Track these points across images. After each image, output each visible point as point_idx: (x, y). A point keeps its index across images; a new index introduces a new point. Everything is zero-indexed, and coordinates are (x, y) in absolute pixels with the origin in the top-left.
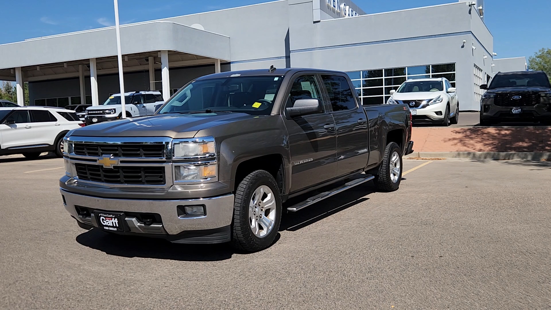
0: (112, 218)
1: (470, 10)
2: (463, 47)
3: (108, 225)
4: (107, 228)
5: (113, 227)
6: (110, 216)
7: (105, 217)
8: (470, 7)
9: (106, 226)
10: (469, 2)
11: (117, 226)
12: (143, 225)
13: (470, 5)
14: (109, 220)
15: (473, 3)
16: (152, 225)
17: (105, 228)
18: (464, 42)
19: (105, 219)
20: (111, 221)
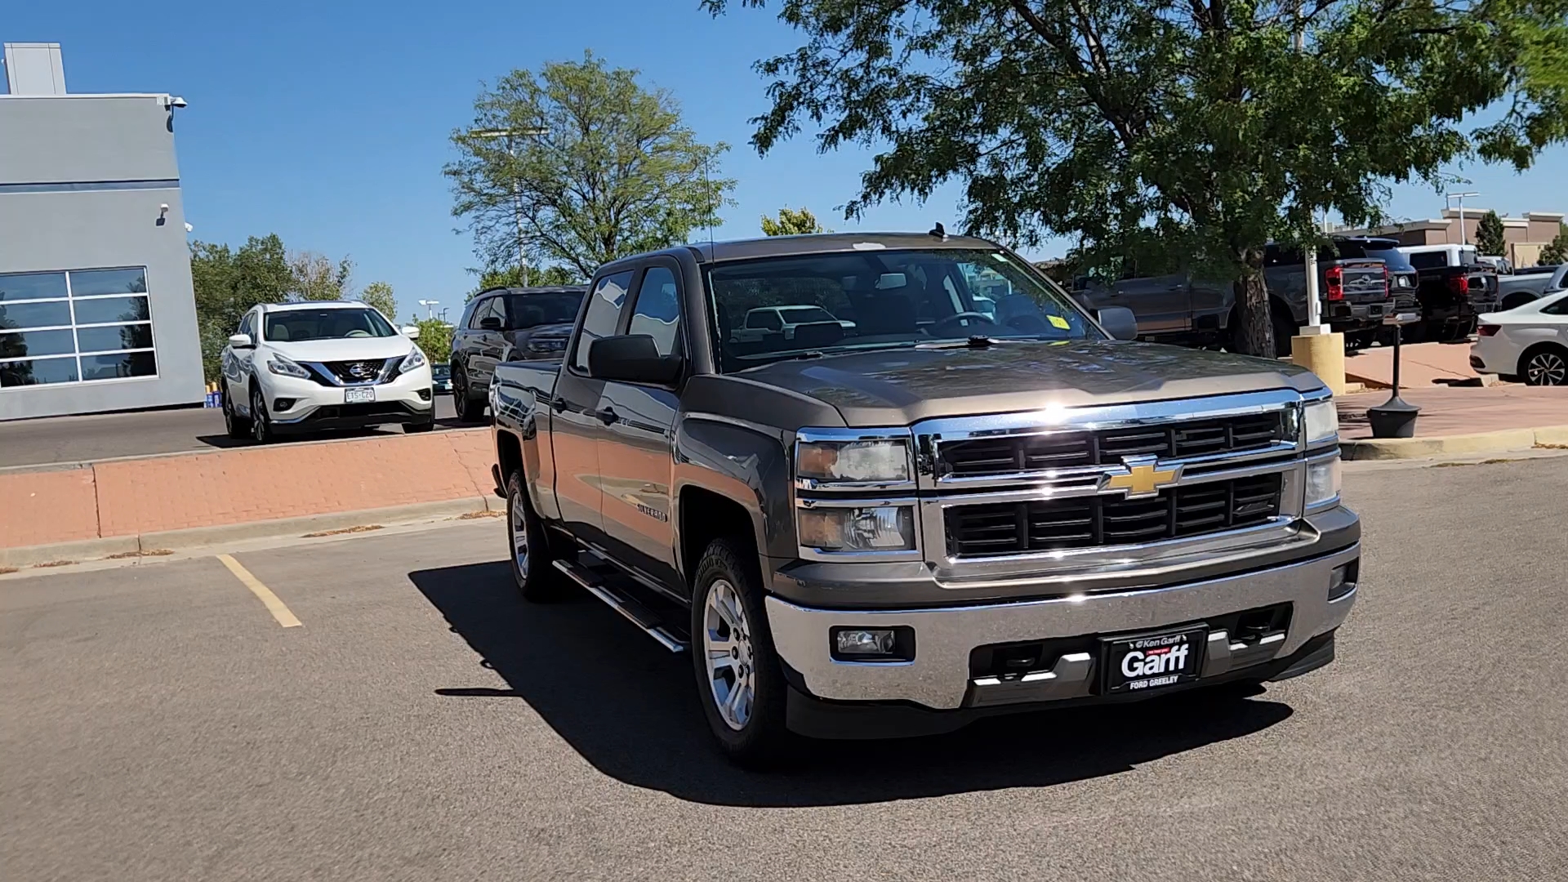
0: (1170, 646)
1: (170, 120)
2: (161, 222)
3: (1149, 672)
4: (1142, 684)
5: (1167, 673)
6: (1171, 641)
7: (1144, 650)
8: (169, 113)
9: (1138, 678)
10: (166, 99)
11: (1181, 666)
12: (1242, 646)
13: (167, 107)
14: (1159, 655)
15: (176, 102)
16: (1264, 641)
17: (1135, 685)
18: (165, 209)
19: (1140, 655)
20: (1164, 657)
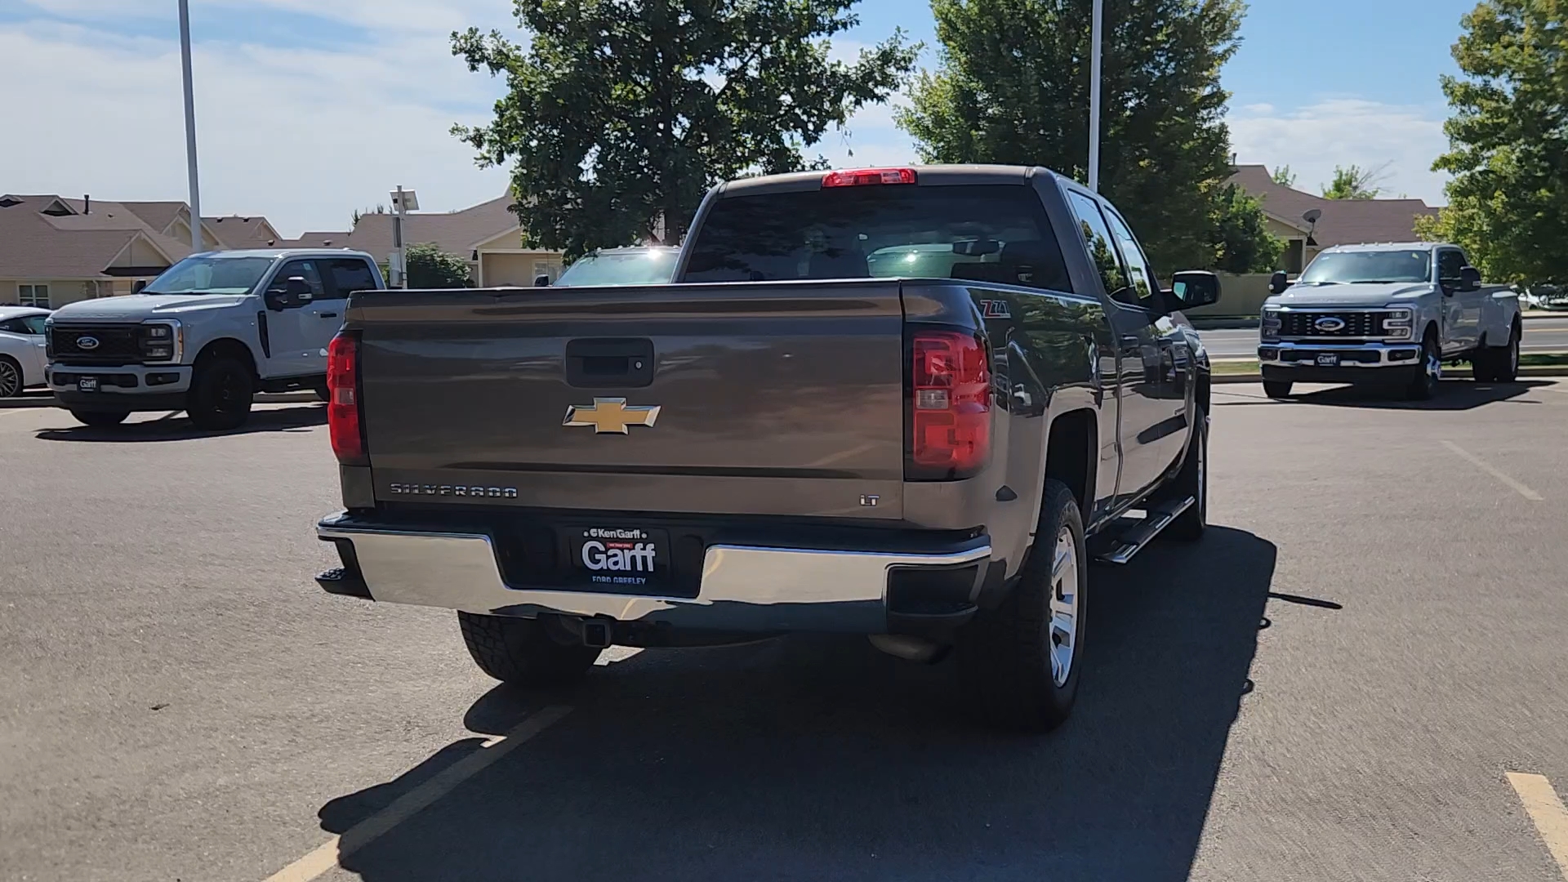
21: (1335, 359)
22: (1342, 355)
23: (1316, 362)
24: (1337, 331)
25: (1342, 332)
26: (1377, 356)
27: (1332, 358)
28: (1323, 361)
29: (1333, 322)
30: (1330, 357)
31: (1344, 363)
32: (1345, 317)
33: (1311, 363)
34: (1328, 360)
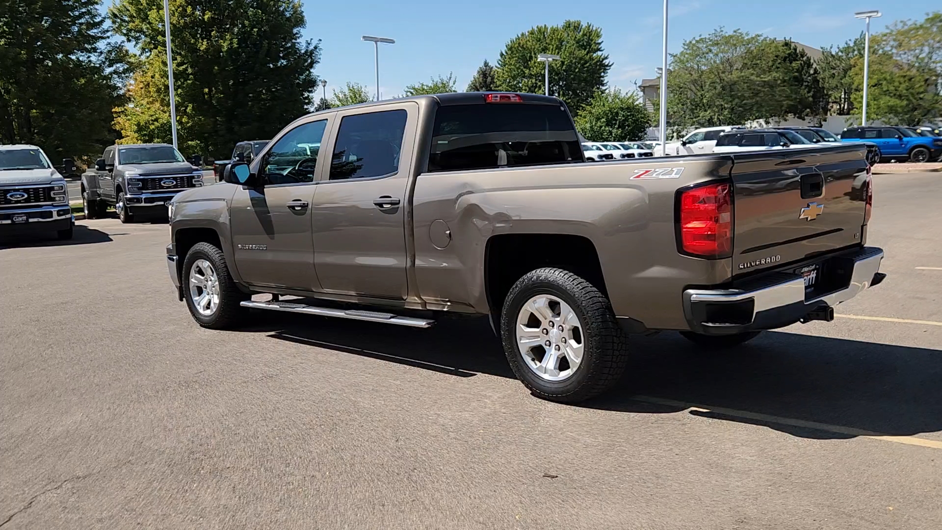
21: (25, 217)
22: (30, 215)
23: (12, 220)
24: (23, 200)
25: (26, 201)
26: (50, 214)
27: (23, 218)
28: (17, 220)
29: (20, 195)
30: (22, 217)
31: (31, 220)
32: (26, 191)
33: (9, 222)
34: (21, 219)
